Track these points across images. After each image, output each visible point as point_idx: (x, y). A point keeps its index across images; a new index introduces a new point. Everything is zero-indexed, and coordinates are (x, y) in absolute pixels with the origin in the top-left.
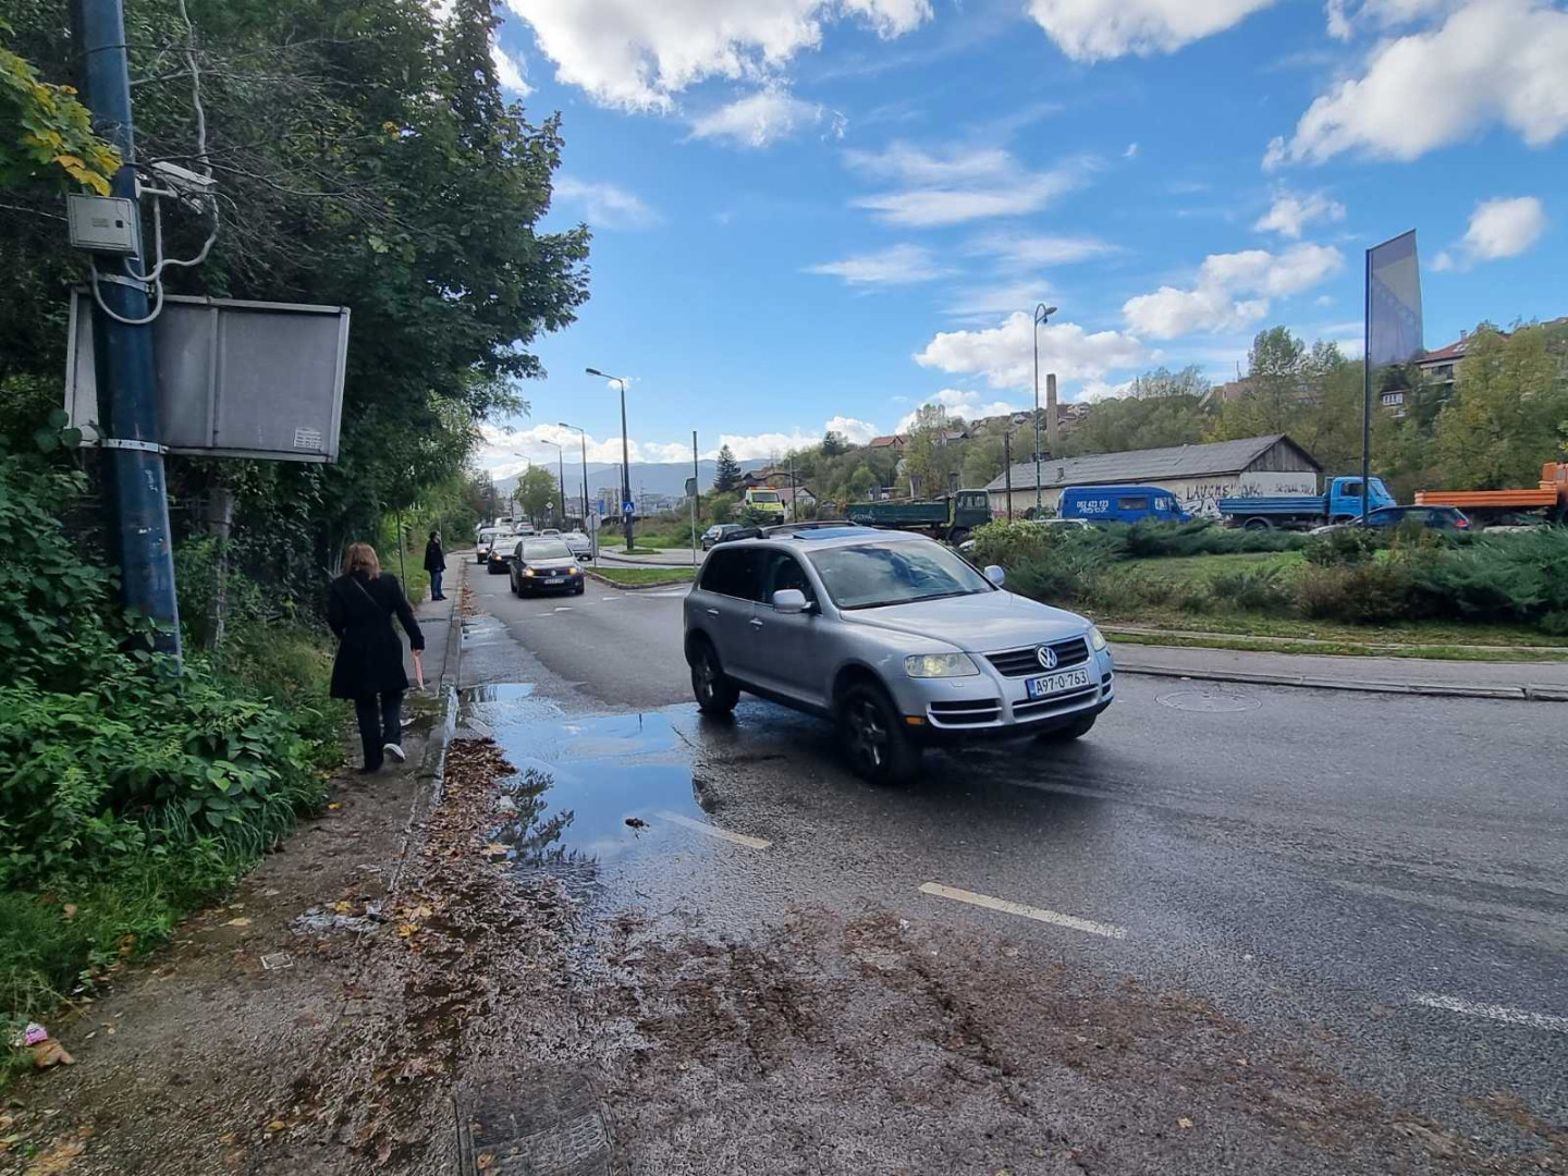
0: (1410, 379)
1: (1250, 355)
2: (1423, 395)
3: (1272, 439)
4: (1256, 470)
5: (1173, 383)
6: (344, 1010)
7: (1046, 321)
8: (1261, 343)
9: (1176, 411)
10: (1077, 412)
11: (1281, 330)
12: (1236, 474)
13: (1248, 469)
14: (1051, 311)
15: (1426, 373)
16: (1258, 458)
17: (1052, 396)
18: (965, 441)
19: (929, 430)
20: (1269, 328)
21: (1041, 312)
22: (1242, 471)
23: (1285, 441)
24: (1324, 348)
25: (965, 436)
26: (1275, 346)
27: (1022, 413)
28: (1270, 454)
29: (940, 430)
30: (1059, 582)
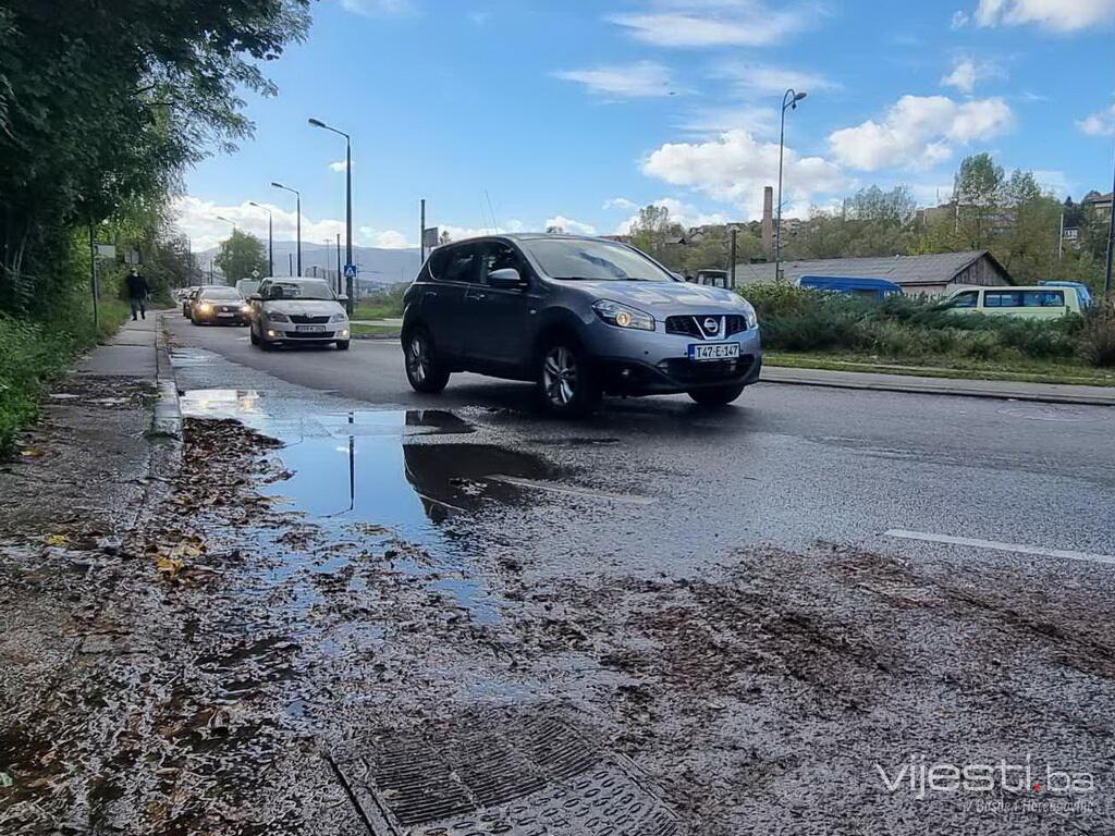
0: (1087, 216)
1: (957, 178)
2: (1097, 231)
3: (976, 254)
4: (961, 282)
5: (884, 201)
6: (80, 646)
7: (794, 106)
8: (966, 167)
9: (886, 227)
10: (789, 226)
11: (985, 157)
12: (943, 284)
13: (954, 280)
14: (801, 96)
15: (1099, 212)
16: (964, 270)
17: (768, 210)
18: (682, 246)
19: (651, 233)
20: (974, 154)
21: (791, 97)
22: (950, 281)
23: (987, 257)
24: (1022, 176)
25: (682, 241)
26: (979, 172)
27: (738, 224)
28: (974, 268)
29: (661, 234)
30: (840, 330)
